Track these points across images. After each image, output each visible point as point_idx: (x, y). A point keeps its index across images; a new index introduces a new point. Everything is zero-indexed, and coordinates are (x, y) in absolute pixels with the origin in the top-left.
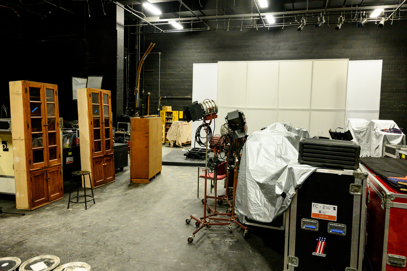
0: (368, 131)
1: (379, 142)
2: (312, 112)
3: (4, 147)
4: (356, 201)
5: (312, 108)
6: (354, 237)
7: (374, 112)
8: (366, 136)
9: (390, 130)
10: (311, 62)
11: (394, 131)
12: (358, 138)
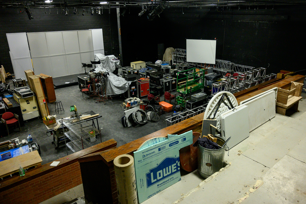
0: (107, 60)
1: (113, 64)
2: (81, 54)
3: (27, 102)
4: (137, 85)
5: (81, 52)
6: (137, 90)
7: (102, 50)
8: (106, 62)
9: (115, 59)
10: (77, 32)
11: (116, 60)
12: (102, 62)
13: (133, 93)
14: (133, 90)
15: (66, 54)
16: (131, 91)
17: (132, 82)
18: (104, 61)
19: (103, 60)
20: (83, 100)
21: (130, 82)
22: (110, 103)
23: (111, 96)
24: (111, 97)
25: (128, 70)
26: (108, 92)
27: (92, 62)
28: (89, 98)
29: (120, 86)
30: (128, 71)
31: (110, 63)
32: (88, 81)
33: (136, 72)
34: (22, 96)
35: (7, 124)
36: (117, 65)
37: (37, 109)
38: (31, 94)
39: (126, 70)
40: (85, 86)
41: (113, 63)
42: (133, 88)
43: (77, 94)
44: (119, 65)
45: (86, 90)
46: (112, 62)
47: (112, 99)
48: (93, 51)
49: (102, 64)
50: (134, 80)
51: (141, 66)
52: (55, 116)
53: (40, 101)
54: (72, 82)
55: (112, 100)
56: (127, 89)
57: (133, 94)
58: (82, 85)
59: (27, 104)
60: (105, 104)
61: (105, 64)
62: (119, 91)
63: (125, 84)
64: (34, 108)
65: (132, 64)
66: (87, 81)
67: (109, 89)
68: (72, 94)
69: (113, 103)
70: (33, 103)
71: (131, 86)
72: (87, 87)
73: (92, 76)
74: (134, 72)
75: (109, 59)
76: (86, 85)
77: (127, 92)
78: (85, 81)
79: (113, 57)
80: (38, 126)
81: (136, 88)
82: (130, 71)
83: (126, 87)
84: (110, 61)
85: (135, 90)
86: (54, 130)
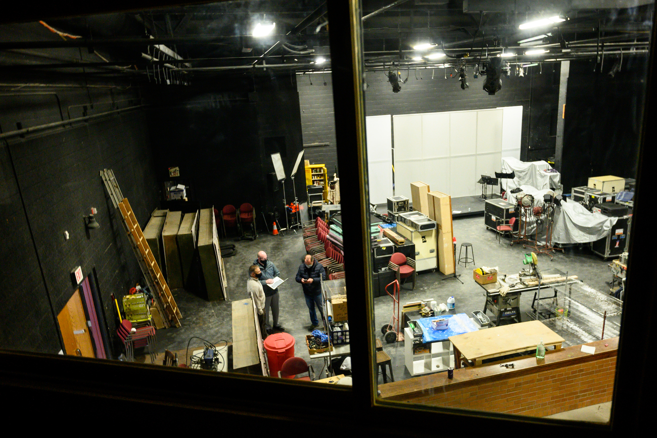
1: (545, 180)
3: (423, 240)
5: (478, 153)
6: (627, 238)
7: (517, 150)
8: (528, 175)
9: (549, 170)
10: (476, 112)
11: (552, 171)
12: (519, 176)
13: (618, 243)
14: (619, 236)
15: (452, 155)
16: (614, 237)
17: (618, 220)
18: (524, 173)
19: (521, 172)
20: (500, 247)
21: (615, 220)
22: (562, 258)
23: (562, 244)
24: (561, 248)
25: (591, 194)
26: (556, 237)
27: (496, 174)
28: (511, 245)
29: (590, 226)
30: (590, 196)
31: (539, 177)
32: (510, 211)
33: (609, 199)
34: (419, 227)
35: (401, 274)
36: (553, 181)
37: (435, 254)
38: (432, 226)
39: (583, 193)
40: (503, 220)
41: (545, 178)
42: (619, 231)
43: (483, 235)
44: (559, 182)
45: (503, 228)
46: (542, 176)
47: (563, 251)
48: (501, 152)
49: (518, 180)
50: (622, 216)
51: (613, 188)
52: (497, 268)
53: (444, 239)
54: (465, 211)
55: (564, 253)
56: (605, 234)
57: (617, 246)
58: (494, 218)
59: (423, 242)
60: (552, 261)
61: (523, 178)
62: (584, 236)
63: (603, 223)
64: (432, 251)
65: (592, 181)
66: (507, 210)
67: (560, 230)
68: (473, 233)
69: (567, 259)
70: (431, 242)
71: (614, 228)
72: (507, 222)
73: (526, 201)
74: (604, 199)
75: (535, 169)
76: (506, 218)
77: (604, 239)
78: (505, 211)
79: (544, 165)
80: (440, 286)
81: (625, 232)
82: (595, 197)
83: (605, 228)
84: (537, 172)
85: (623, 236)
86: (501, 294)
